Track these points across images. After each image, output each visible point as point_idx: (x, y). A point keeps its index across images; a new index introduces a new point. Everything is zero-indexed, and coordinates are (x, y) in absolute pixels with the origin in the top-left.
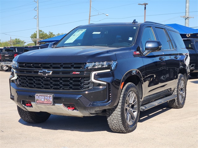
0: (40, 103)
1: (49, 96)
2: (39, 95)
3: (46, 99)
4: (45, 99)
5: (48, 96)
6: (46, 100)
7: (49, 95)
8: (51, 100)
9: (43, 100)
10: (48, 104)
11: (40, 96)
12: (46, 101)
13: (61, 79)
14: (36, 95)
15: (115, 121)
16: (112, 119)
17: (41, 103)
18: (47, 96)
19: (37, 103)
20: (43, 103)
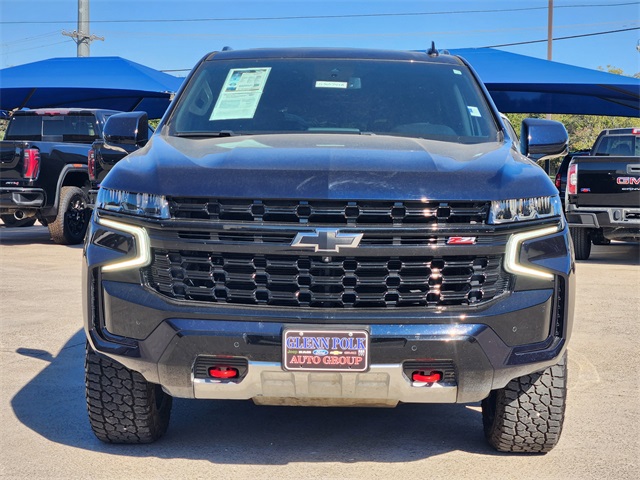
0: (305, 365)
1: (355, 336)
2: (301, 333)
3: (339, 349)
4: (330, 350)
5: (347, 336)
6: (336, 353)
7: (351, 333)
8: (364, 351)
9: (320, 352)
10: (346, 366)
11: (305, 335)
12: (339, 356)
13: (394, 265)
14: (289, 335)
15: (538, 414)
16: (527, 406)
17: (313, 366)
18: (340, 336)
19: (289, 365)
20: (322, 365)
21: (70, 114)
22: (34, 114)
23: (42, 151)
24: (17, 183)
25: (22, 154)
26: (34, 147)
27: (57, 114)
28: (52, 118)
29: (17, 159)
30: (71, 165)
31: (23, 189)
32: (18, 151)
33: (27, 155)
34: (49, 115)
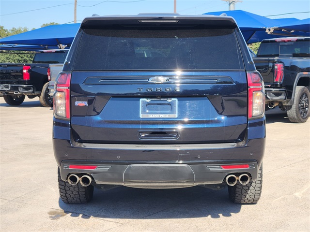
21: (298, 40)
22: (275, 41)
23: (286, 65)
24: (270, 86)
25: (274, 66)
26: (281, 62)
27: (289, 41)
28: (286, 44)
29: (270, 69)
30: (301, 73)
31: (273, 90)
32: (271, 65)
33: (276, 67)
34: (284, 41)
